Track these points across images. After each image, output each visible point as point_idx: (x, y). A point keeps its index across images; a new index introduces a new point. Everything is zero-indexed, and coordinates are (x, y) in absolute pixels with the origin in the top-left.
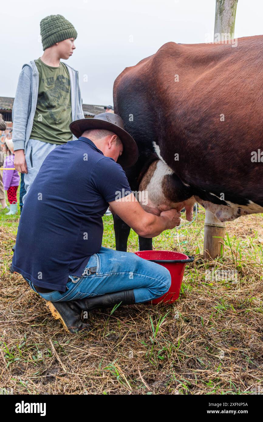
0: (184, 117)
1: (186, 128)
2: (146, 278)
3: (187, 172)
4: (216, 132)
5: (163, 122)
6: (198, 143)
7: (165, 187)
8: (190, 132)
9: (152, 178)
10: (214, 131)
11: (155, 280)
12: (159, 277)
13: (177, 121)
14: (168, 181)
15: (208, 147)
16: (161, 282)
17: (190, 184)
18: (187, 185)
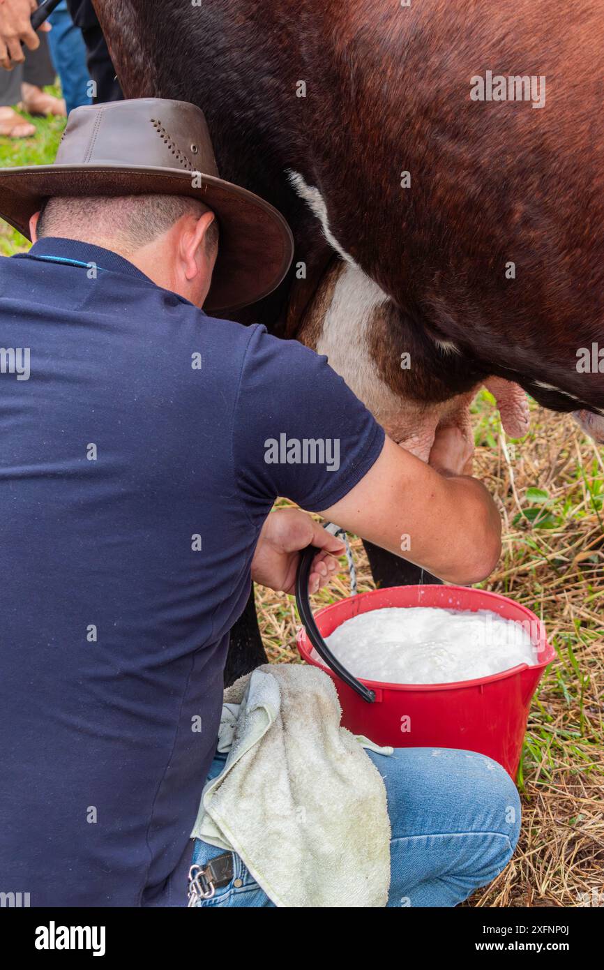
0: (416, 57)
1: (425, 112)
2: (432, 843)
3: (439, 303)
4: (542, 151)
5: (324, 75)
6: (474, 188)
7: (386, 358)
8: (442, 131)
9: (328, 312)
10: (531, 145)
11: (465, 839)
12: (480, 818)
13: (389, 73)
14: (393, 330)
15: (511, 212)
16: (489, 839)
17: (456, 342)
18: (446, 345)
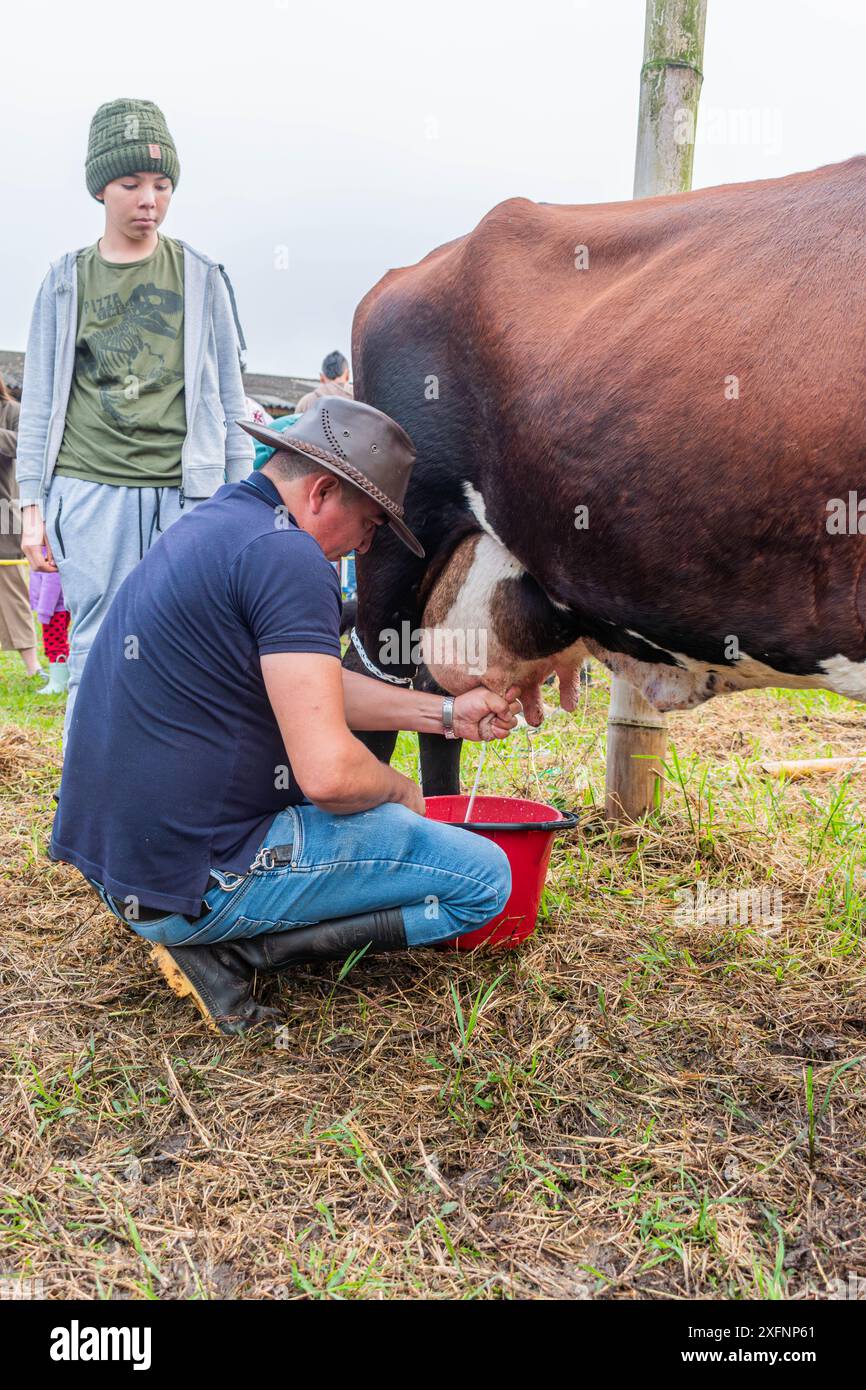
0: (551, 413)
3: (560, 571)
4: (643, 456)
5: (494, 426)
6: (592, 486)
7: (500, 616)
8: (568, 454)
9: (461, 588)
10: (636, 452)
11: (462, 880)
12: (476, 871)
13: (532, 423)
14: (509, 597)
16: (481, 887)
17: (570, 605)
18: (562, 606)
